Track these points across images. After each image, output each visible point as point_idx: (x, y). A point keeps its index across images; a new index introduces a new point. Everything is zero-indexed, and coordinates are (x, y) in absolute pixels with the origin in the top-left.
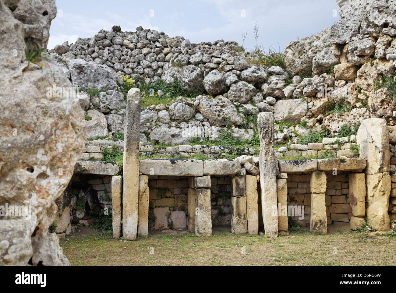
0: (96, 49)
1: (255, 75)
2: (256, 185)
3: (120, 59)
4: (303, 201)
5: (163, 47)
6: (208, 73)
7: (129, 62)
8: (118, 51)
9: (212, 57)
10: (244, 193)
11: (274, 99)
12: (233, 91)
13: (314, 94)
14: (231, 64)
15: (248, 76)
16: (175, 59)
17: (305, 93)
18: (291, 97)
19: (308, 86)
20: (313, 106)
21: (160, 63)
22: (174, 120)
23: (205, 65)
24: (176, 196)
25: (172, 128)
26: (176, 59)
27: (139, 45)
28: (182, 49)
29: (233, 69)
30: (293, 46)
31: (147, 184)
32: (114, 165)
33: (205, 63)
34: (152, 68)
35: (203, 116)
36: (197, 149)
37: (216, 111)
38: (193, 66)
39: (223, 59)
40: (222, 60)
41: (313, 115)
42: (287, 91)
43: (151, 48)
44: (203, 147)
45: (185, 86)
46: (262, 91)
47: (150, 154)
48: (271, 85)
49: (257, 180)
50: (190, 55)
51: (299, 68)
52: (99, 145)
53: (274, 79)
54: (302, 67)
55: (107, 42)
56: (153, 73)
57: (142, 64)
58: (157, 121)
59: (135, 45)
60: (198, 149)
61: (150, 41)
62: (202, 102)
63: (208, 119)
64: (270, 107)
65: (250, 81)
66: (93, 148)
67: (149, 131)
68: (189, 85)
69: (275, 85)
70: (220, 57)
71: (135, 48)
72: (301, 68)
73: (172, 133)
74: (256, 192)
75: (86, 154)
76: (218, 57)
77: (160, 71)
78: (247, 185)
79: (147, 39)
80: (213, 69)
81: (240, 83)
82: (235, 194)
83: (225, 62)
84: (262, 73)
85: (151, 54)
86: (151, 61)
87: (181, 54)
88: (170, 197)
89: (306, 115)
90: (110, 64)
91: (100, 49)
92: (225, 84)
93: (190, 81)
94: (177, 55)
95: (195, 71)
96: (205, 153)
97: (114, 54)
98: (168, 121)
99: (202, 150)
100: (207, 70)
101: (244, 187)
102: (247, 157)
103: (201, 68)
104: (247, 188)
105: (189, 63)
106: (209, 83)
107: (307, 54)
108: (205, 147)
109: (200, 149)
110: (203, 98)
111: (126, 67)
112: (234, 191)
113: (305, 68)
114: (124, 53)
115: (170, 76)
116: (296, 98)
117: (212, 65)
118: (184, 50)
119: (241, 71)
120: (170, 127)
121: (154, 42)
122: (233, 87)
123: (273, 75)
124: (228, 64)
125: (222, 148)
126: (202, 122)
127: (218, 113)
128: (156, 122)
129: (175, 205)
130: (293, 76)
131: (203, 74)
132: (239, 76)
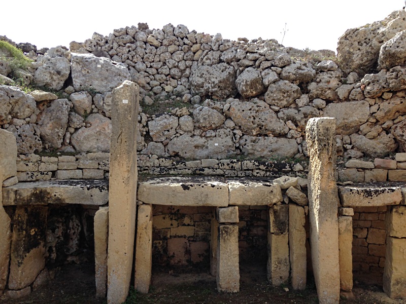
0: (115, 45)
1: (300, 71)
2: (304, 221)
3: (143, 58)
4: (365, 237)
5: (191, 44)
6: (242, 72)
7: (153, 61)
8: (140, 48)
9: (247, 53)
10: (285, 229)
11: (324, 102)
12: (272, 93)
13: (380, 95)
14: (270, 59)
15: (291, 74)
16: (204, 56)
17: (368, 92)
18: (347, 99)
19: (371, 84)
20: (378, 110)
21: (188, 63)
22: (199, 128)
23: (238, 63)
24: (196, 223)
25: (195, 138)
26: (206, 57)
27: (165, 42)
28: (212, 45)
29: (272, 65)
30: (351, 35)
31: (148, 218)
32: (101, 191)
33: (238, 60)
34: (179, 68)
35: (234, 122)
36: (224, 165)
37: (250, 117)
38: (225, 64)
39: (260, 54)
40: (260, 56)
41: (378, 121)
42: (342, 91)
43: (179, 46)
44: (232, 162)
45: (214, 87)
46: (308, 92)
47: (166, 170)
48: (320, 84)
49: (305, 214)
50: (222, 52)
51: (358, 62)
52: (97, 159)
53: (325, 76)
54: (362, 60)
55: (128, 38)
56: (180, 74)
57: (168, 64)
58: (178, 128)
59: (161, 43)
60: (226, 164)
61: (177, 38)
62: (233, 106)
63: (240, 127)
64: (318, 111)
65: (293, 80)
66: (87, 163)
67: (168, 141)
68: (219, 87)
69: (326, 84)
70: (256, 52)
71: (161, 45)
72: (361, 62)
73: (196, 143)
74: (304, 229)
75: (77, 171)
76: (255, 53)
77: (187, 72)
78: (290, 219)
79: (174, 35)
80: (248, 66)
81: (281, 83)
82: (273, 230)
83: (263, 57)
84: (309, 69)
85: (178, 52)
86: (178, 60)
87: (212, 51)
88: (189, 225)
89: (367, 121)
90: (131, 62)
91: (119, 46)
92: (263, 84)
93: (220, 82)
94: (207, 53)
95: (227, 70)
96: (235, 170)
97: (136, 52)
98: (191, 128)
99: (230, 165)
100: (241, 69)
101: (286, 221)
102: (290, 180)
103: (234, 67)
104: (290, 222)
105: (220, 61)
106: (242, 83)
107: (369, 44)
108: (235, 162)
109: (228, 164)
110: (234, 101)
111: (149, 67)
112: (271, 226)
113: (365, 62)
114: (147, 51)
115: (198, 76)
116: (354, 100)
117: (247, 62)
118: (215, 45)
119: (282, 68)
120: (193, 136)
121: (182, 39)
122: (273, 87)
123: (324, 72)
124: (267, 60)
125: (257, 164)
126: (233, 130)
127: (252, 119)
128: (176, 129)
129: (195, 235)
130: (349, 73)
131: (236, 74)
132: (279, 74)
